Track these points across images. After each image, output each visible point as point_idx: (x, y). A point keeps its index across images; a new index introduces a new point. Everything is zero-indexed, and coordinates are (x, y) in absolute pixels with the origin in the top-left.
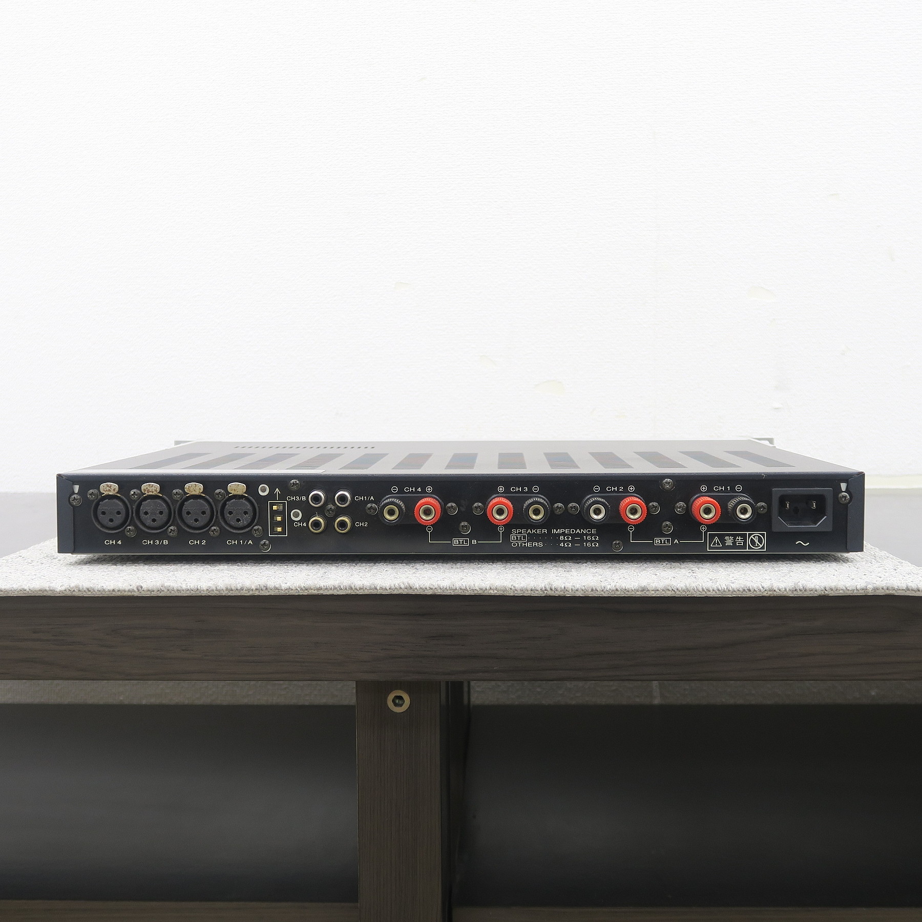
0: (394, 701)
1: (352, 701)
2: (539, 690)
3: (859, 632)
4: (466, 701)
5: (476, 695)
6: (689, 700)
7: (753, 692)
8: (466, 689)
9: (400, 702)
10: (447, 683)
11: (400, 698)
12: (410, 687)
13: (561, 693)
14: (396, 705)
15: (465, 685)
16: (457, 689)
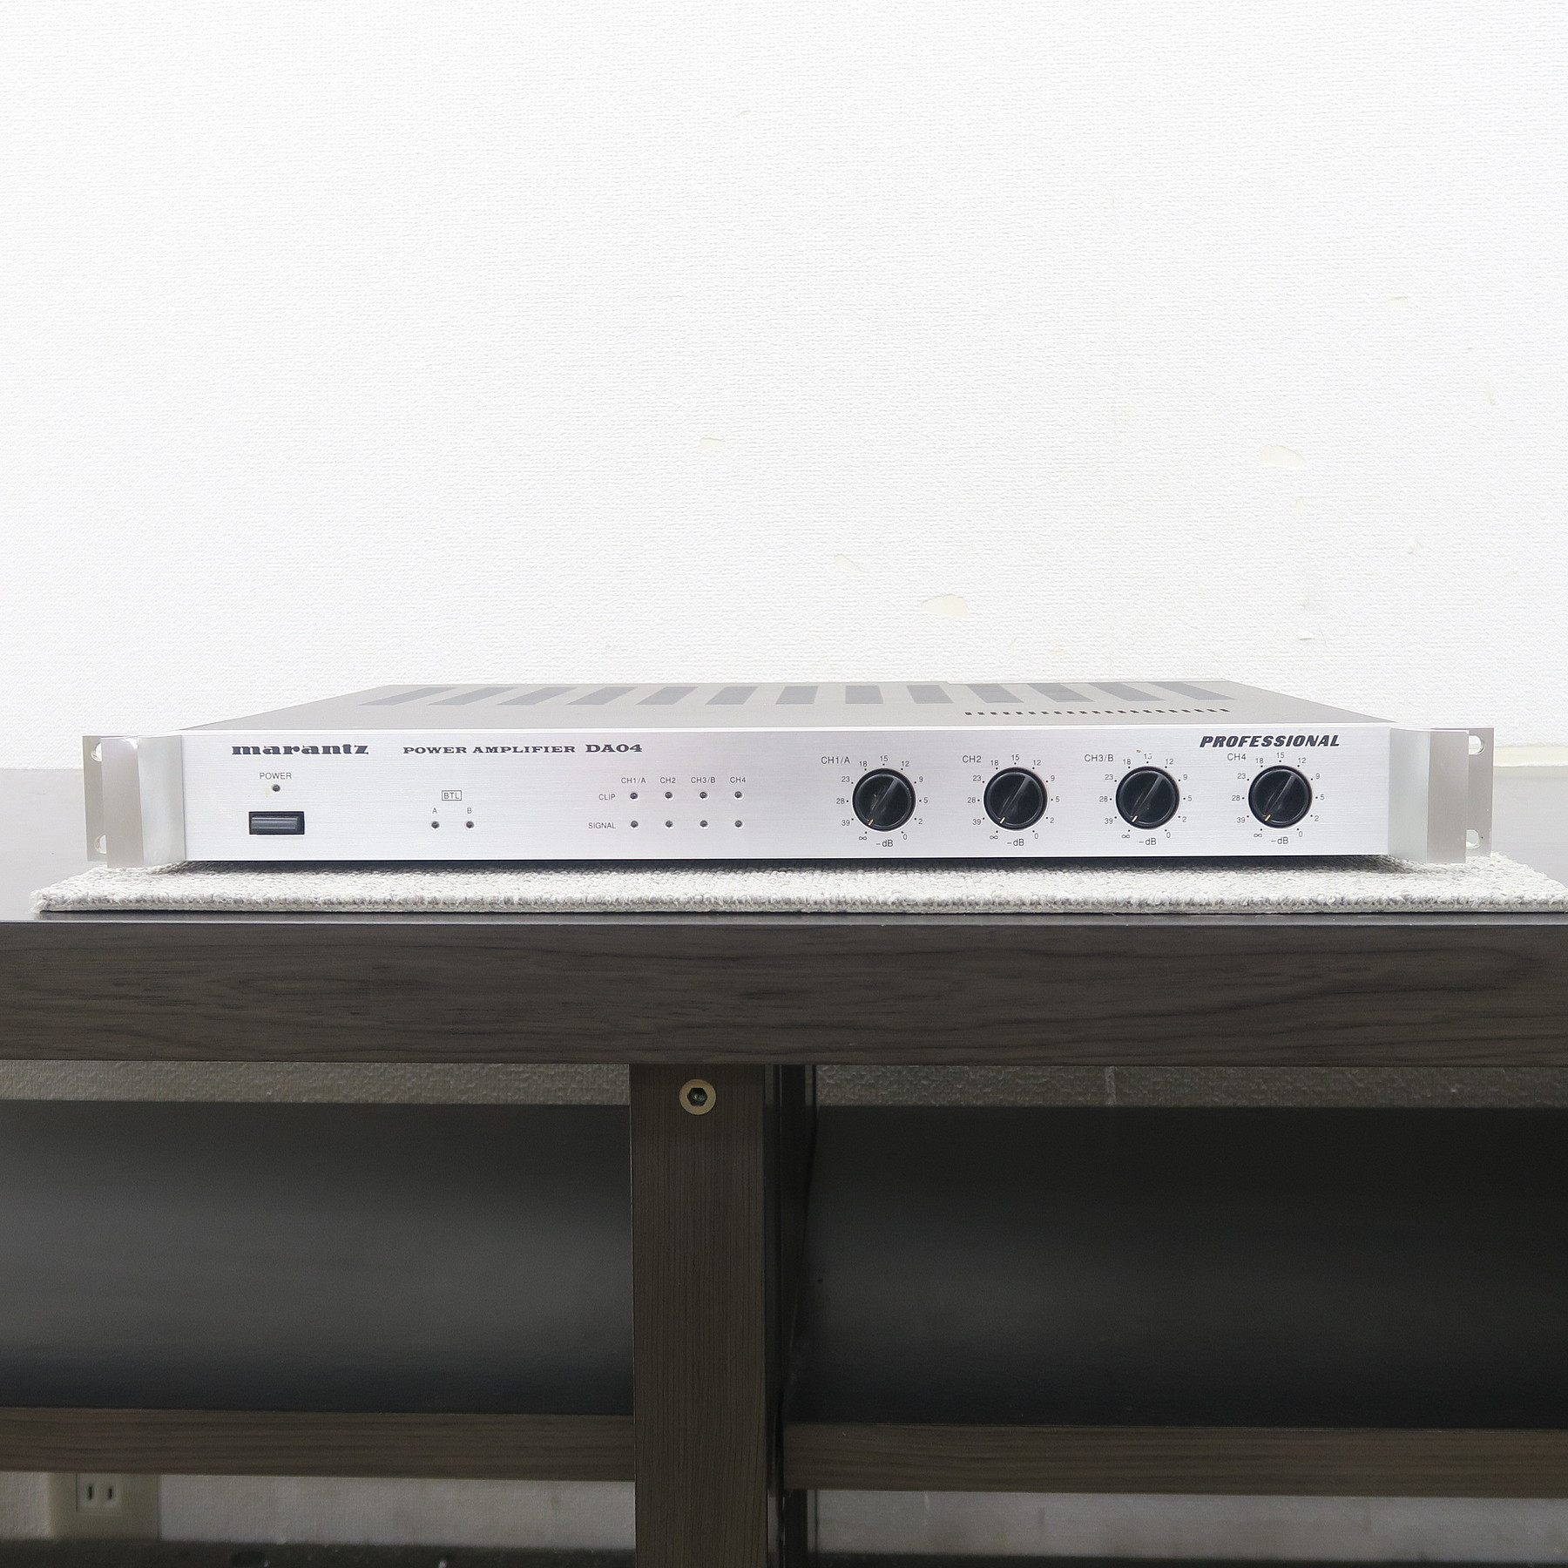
0: (690, 1097)
1: (624, 1099)
2: (924, 1082)
3: (1436, 989)
4: (808, 1100)
5: (827, 1089)
6: (1163, 1100)
7: (1264, 1087)
8: (809, 1081)
9: (701, 1099)
10: (776, 1067)
11: (701, 1092)
12: (715, 1074)
13: (961, 1087)
14: (693, 1102)
15: (808, 1073)
16: (794, 1078)
